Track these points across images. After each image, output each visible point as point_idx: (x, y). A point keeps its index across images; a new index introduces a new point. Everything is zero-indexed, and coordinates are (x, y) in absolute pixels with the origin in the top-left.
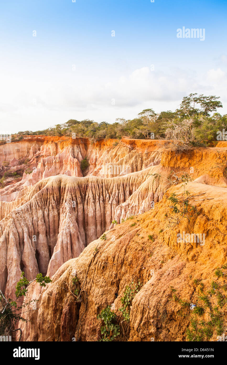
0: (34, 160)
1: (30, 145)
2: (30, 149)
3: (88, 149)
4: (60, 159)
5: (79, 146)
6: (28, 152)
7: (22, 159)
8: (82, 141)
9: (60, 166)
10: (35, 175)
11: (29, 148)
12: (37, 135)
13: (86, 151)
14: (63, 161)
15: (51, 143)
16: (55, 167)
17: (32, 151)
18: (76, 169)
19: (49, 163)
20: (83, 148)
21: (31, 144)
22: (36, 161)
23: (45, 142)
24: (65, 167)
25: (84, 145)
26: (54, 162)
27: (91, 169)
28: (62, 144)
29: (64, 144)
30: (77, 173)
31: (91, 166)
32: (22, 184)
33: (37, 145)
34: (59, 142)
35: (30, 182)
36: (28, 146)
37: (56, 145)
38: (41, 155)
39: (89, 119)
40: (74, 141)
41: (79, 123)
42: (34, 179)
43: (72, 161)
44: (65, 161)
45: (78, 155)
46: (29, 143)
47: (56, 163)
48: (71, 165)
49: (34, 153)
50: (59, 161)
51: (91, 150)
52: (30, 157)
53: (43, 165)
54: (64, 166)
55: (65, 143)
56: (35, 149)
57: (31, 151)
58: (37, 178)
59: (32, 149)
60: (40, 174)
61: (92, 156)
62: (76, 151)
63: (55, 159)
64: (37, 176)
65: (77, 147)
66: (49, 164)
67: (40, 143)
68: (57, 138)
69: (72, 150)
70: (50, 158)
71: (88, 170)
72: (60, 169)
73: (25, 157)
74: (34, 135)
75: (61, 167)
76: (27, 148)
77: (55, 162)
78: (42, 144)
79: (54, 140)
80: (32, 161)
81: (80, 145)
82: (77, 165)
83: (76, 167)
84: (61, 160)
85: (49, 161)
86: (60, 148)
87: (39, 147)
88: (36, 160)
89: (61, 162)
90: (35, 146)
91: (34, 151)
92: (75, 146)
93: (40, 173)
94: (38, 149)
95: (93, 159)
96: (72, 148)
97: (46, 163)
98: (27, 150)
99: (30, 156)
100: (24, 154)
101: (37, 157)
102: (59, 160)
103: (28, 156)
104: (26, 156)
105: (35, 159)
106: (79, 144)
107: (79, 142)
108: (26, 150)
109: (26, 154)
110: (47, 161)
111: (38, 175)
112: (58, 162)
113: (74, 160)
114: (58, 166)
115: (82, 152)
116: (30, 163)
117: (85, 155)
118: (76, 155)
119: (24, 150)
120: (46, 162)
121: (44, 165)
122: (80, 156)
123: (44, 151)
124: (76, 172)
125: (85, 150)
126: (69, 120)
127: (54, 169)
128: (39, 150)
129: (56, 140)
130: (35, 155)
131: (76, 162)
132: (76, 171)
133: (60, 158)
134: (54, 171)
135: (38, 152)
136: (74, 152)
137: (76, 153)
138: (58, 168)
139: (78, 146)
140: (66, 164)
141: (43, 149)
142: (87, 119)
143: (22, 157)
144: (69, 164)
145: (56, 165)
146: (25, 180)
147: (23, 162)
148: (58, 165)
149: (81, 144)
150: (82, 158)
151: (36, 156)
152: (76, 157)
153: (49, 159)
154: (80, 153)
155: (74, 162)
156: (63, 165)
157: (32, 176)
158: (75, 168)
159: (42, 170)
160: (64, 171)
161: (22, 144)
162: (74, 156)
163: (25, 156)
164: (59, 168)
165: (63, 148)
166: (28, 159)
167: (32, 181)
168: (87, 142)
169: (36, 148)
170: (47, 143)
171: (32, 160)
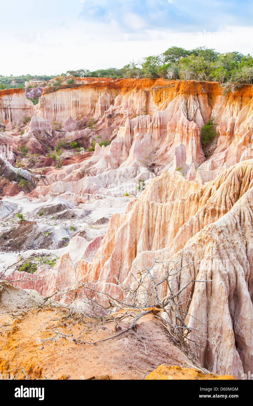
0: (103, 121)
1: (96, 94)
2: (96, 101)
3: (214, 104)
4: (160, 120)
5: (198, 97)
6: (93, 107)
7: (82, 119)
8: (204, 87)
9: (159, 135)
10: (115, 149)
11: (94, 100)
12: (98, 77)
13: (210, 109)
14: (168, 125)
15: (137, 92)
16: (152, 136)
17: (100, 105)
18: (194, 141)
19: (140, 127)
20: (204, 103)
21: (98, 93)
22: (108, 123)
23: (124, 89)
24: (170, 137)
25: (206, 96)
26: (149, 126)
27: (221, 143)
28: (159, 93)
29: (162, 93)
30: (195, 149)
31: (221, 138)
32: (93, 164)
33: (108, 95)
34: (154, 90)
35: (106, 161)
36: (93, 96)
37: (147, 95)
38: (116, 113)
39: (205, 47)
40: (189, 88)
41: (188, 53)
42: (114, 157)
43: (185, 126)
44: (171, 126)
45: (195, 115)
46: (94, 91)
47: (152, 129)
48: (183, 134)
49: (104, 108)
50: (159, 126)
51: (220, 107)
52: (96, 117)
53: (129, 130)
54: (168, 136)
55: (164, 92)
56: (104, 101)
57: (98, 105)
58: (119, 155)
59: (99, 101)
60: (124, 148)
61: (223, 118)
62: (192, 108)
63: (151, 121)
64: (118, 151)
65: (195, 99)
66: (140, 131)
67: (113, 91)
68: (148, 83)
69: (185, 106)
70: (142, 119)
71: (215, 145)
72: (160, 140)
73: (87, 116)
74: (94, 77)
75: (162, 136)
76: (91, 99)
77: (152, 127)
78: (117, 93)
79: (141, 86)
80: (101, 124)
81: (200, 96)
82: (196, 134)
83: (194, 138)
84: (162, 124)
85: (140, 125)
86: (154, 102)
87: (112, 99)
88: (109, 121)
89: (162, 127)
90: (105, 96)
91: (103, 106)
92: (191, 98)
93: (124, 145)
94: (110, 102)
95: (226, 124)
96: (184, 102)
97: (135, 129)
98: (91, 102)
99: (96, 114)
100: (85, 111)
101: (110, 116)
102: (159, 123)
103: (93, 115)
104: (89, 114)
105: (107, 121)
106: (198, 95)
107: (199, 89)
108: (90, 104)
109: (88, 111)
110: (137, 124)
111: (120, 149)
112: (157, 127)
113: (190, 125)
114: (157, 135)
115: (203, 109)
116: (97, 126)
117: (208, 116)
118: (192, 115)
119: (86, 103)
120: (135, 127)
121: (131, 132)
122: (199, 117)
123: (121, 105)
124: (192, 148)
125: (207, 106)
126: (170, 47)
127: (150, 139)
128: (112, 103)
129: (145, 86)
130: (106, 113)
131: (194, 128)
132: (194, 145)
133: (162, 119)
134: (149, 144)
135: (111, 108)
136: (187, 109)
137: (193, 111)
138: (157, 137)
139: (196, 97)
140: (173, 131)
141: (120, 103)
142: (202, 46)
143: (83, 116)
144: (178, 132)
145: (153, 132)
146: (98, 156)
147: (85, 125)
148: (156, 133)
149: (202, 94)
150: (203, 122)
151: (107, 115)
152: (191, 119)
153: (140, 120)
154: (199, 111)
155: (189, 128)
156: (165, 132)
157: (111, 151)
158: (192, 139)
159: (127, 140)
160: (168, 145)
161: (83, 93)
162: (188, 117)
163: (87, 114)
164: (158, 139)
165: (160, 101)
166: (93, 120)
167: (110, 159)
168: (214, 91)
169: (107, 100)
170: (127, 91)
171: (99, 122)
